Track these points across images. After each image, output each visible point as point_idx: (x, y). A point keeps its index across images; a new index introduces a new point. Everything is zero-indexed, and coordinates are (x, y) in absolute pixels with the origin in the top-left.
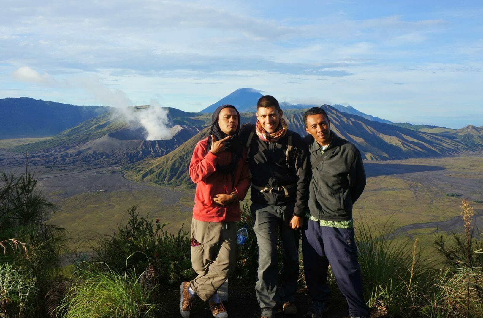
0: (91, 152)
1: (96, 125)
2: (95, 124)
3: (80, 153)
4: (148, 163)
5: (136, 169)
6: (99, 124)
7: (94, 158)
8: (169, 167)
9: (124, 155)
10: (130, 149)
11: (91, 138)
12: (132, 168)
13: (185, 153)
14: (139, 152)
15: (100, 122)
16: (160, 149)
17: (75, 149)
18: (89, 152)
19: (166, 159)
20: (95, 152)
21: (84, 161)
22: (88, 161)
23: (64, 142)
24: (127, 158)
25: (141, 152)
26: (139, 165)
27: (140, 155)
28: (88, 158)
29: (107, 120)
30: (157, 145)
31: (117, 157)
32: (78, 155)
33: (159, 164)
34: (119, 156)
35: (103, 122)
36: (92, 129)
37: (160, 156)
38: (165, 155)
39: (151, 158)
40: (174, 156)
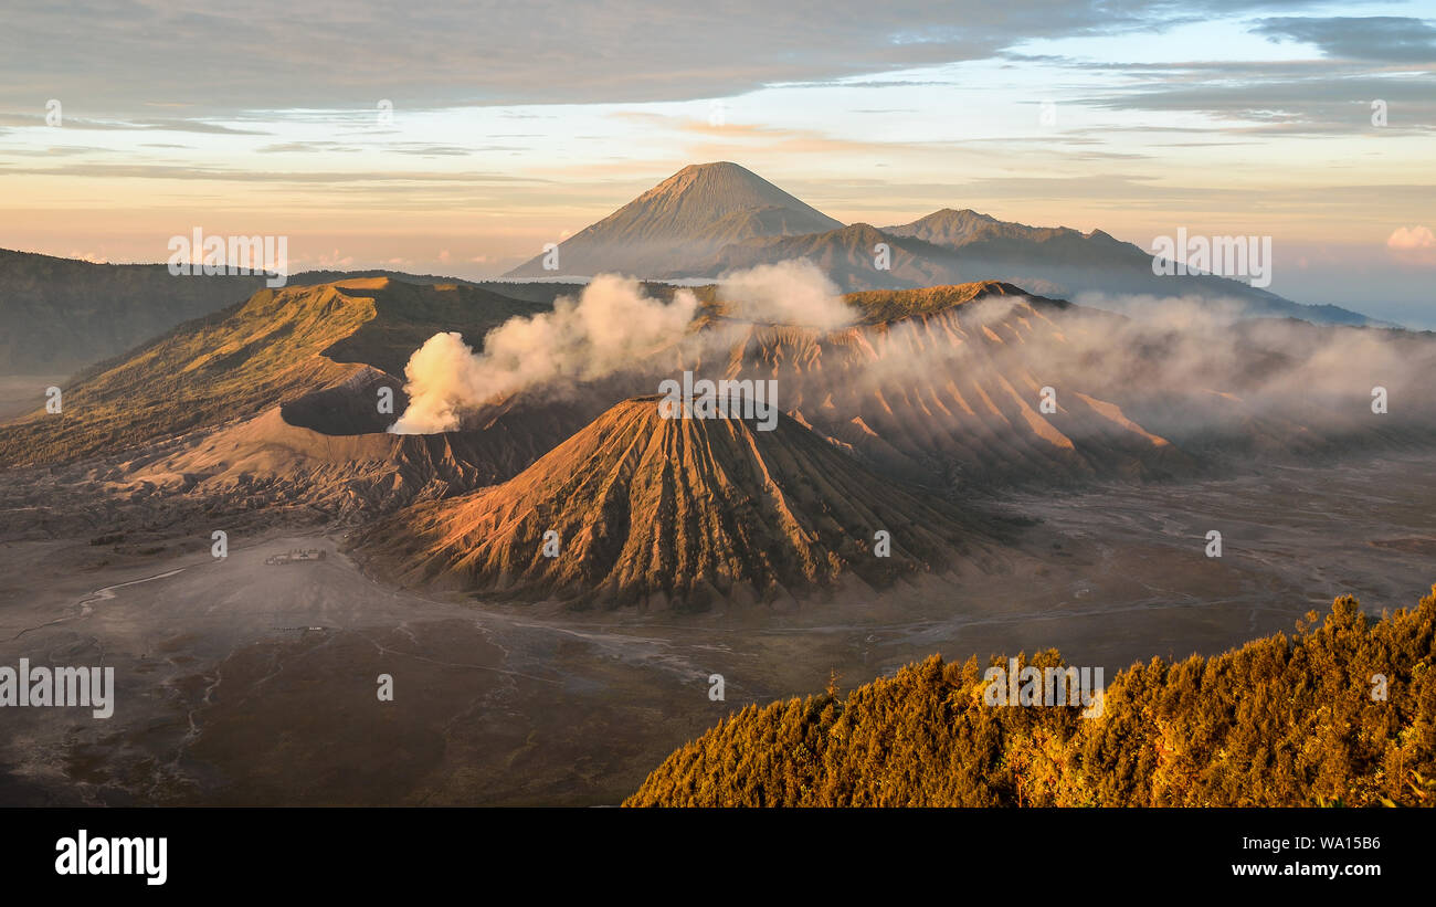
0: (229, 479)
1: (206, 358)
2: (202, 352)
3: (192, 481)
4: (432, 521)
6: (217, 352)
7: (245, 502)
8: (508, 541)
9: (346, 490)
10: (359, 468)
11: (210, 416)
13: (552, 494)
14: (392, 476)
15: (220, 343)
16: (459, 462)
17: (170, 464)
18: (224, 477)
19: (494, 513)
20: (244, 478)
23: (117, 432)
24: (356, 500)
25: (399, 479)
27: (396, 486)
28: (226, 501)
29: (244, 337)
30: (448, 453)
31: (321, 497)
32: (186, 489)
33: (473, 528)
34: (328, 492)
35: (230, 346)
36: (193, 372)
37: (462, 489)
38: (477, 487)
39: (436, 498)
40: (518, 504)
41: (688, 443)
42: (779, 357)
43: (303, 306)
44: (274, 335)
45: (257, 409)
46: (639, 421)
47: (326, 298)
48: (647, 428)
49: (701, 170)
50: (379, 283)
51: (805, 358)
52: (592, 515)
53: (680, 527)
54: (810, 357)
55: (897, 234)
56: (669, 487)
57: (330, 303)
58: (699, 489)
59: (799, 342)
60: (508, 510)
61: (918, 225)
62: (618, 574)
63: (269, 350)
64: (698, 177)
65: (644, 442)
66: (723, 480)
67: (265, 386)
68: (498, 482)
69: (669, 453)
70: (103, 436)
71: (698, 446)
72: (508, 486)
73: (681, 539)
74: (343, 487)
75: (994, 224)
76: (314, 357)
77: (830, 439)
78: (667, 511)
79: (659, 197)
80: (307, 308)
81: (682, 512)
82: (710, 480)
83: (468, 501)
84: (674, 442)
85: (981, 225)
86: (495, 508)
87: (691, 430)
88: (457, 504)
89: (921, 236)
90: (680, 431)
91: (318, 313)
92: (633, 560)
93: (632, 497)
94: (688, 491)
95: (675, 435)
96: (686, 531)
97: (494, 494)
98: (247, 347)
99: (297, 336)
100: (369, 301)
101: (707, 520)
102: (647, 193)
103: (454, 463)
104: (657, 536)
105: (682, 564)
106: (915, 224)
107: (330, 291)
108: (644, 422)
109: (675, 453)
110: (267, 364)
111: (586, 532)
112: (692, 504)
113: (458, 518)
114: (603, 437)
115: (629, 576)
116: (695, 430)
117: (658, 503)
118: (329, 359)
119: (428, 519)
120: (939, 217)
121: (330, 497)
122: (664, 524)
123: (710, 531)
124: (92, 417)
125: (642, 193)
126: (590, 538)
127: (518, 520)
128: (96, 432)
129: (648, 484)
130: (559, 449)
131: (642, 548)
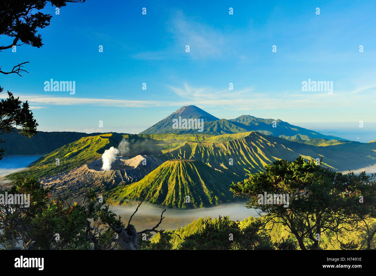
0: (75, 181)
1: (70, 153)
2: (68, 152)
3: (65, 183)
4: (122, 191)
5: (113, 196)
6: (72, 152)
7: (78, 187)
9: (102, 184)
10: (105, 178)
11: (70, 167)
12: (110, 195)
13: (149, 184)
14: (112, 180)
15: (73, 150)
16: (128, 177)
17: (61, 178)
18: (73, 182)
20: (78, 181)
21: (71, 191)
22: (74, 190)
23: (48, 171)
24: (104, 186)
25: (114, 181)
26: (115, 192)
27: (113, 183)
28: (73, 187)
29: (78, 149)
30: (126, 174)
31: (96, 185)
32: (64, 185)
33: (131, 192)
34: (97, 184)
35: (75, 151)
36: (66, 157)
37: (129, 183)
38: (132, 182)
39: (123, 185)
40: (142, 186)
41: (181, 171)
42: (204, 150)
43: (92, 141)
44: (85, 148)
45: (81, 165)
46: (170, 166)
47: (97, 139)
48: (172, 167)
49: (186, 107)
50: (110, 135)
51: (210, 150)
52: (159, 188)
53: (180, 191)
54: (211, 150)
55: (232, 121)
56: (177, 181)
57: (98, 140)
58: (184, 182)
59: (208, 146)
60: (139, 187)
61: (237, 119)
62: (165, 202)
63: (84, 151)
64: (186, 109)
65: (171, 171)
66: (190, 179)
67: (83, 160)
68: (137, 181)
69: (177, 173)
70: (45, 173)
71: (184, 171)
72: (139, 182)
73: (180, 193)
74: (101, 183)
75: (255, 118)
76: (94, 153)
77: (216, 169)
78: (177, 187)
79: (177, 114)
80: (93, 141)
81: (180, 187)
82: (187, 179)
83: (130, 186)
84: (178, 170)
85: (252, 119)
86: (136, 187)
87: (182, 168)
88: (127, 187)
89: (238, 121)
90: (180, 168)
91: (96, 142)
92: (169, 199)
93: (168, 184)
94: (182, 182)
95: (178, 169)
96: (181, 192)
97: (136, 184)
98: (79, 151)
99: (91, 148)
100: (108, 139)
101: (186, 189)
102: (174, 113)
103: (127, 177)
104: (174, 193)
105: (180, 200)
106: (236, 119)
107: (98, 137)
108: (171, 167)
109: (178, 173)
110: (84, 154)
111: (157, 192)
112: (182, 185)
113: (128, 190)
114: (161, 170)
115: (168, 203)
116: (183, 168)
117: (174, 185)
118: (98, 153)
119: (121, 190)
120: (242, 117)
121: (98, 186)
122: (176, 190)
123: (187, 192)
124: (43, 168)
125: (173, 113)
126: (159, 194)
127: (141, 190)
128: (43, 171)
129: (172, 180)
130: (152, 173)
131: (171, 196)
